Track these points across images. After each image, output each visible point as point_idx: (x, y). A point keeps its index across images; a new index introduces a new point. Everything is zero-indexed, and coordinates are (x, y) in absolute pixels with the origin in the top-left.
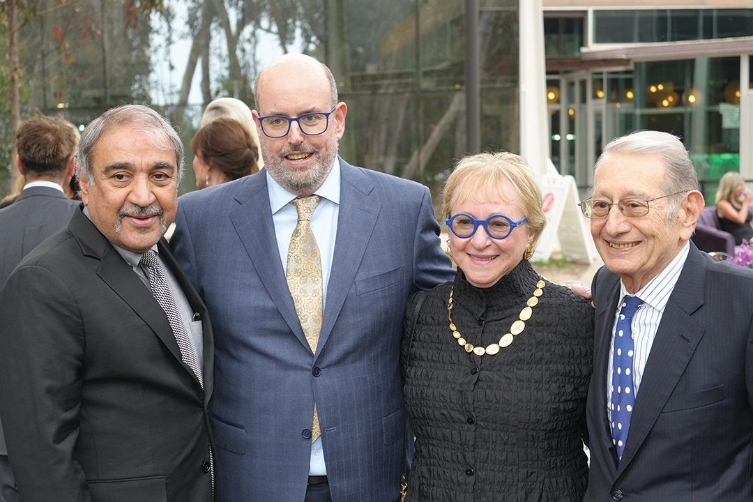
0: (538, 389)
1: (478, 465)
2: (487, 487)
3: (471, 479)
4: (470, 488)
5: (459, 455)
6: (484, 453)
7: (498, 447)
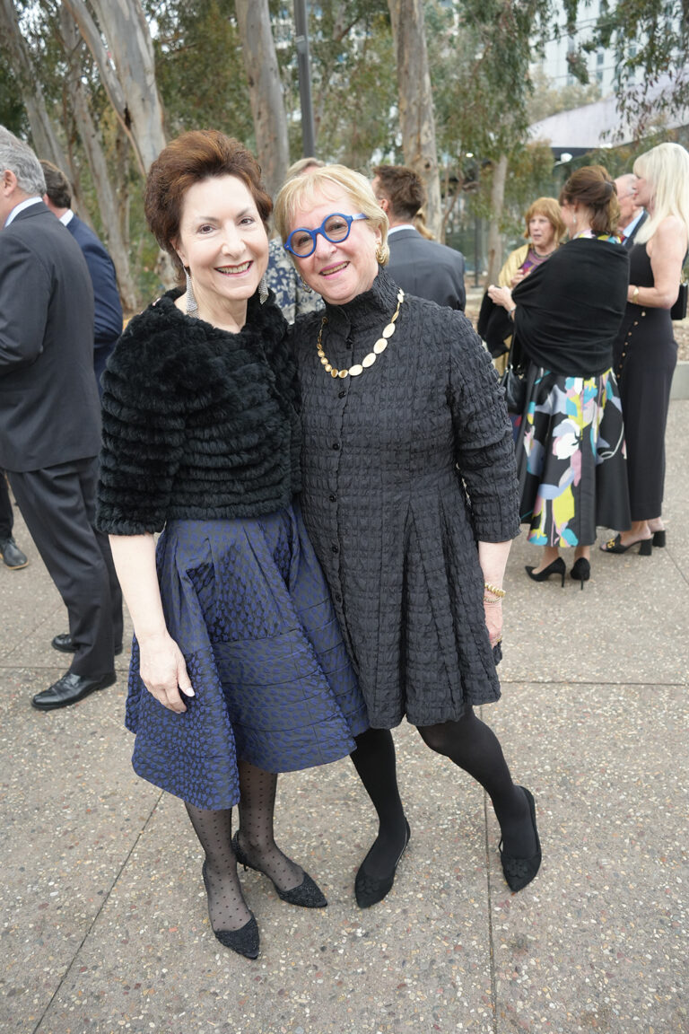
0: (399, 407)
1: (341, 491)
2: (351, 512)
3: (334, 506)
4: (334, 514)
5: (324, 481)
6: (347, 479)
7: (361, 472)
